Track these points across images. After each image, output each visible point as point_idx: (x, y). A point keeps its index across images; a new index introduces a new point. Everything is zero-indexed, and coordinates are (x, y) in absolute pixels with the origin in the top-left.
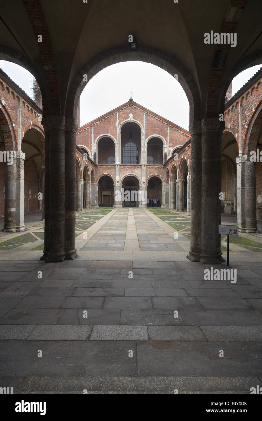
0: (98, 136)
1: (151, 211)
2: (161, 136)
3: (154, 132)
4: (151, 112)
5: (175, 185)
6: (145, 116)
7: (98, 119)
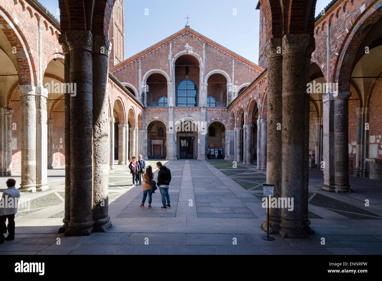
0: (147, 71)
1: (212, 164)
2: (225, 72)
3: (217, 67)
4: (212, 42)
5: (242, 132)
6: (204, 46)
7: (147, 51)
